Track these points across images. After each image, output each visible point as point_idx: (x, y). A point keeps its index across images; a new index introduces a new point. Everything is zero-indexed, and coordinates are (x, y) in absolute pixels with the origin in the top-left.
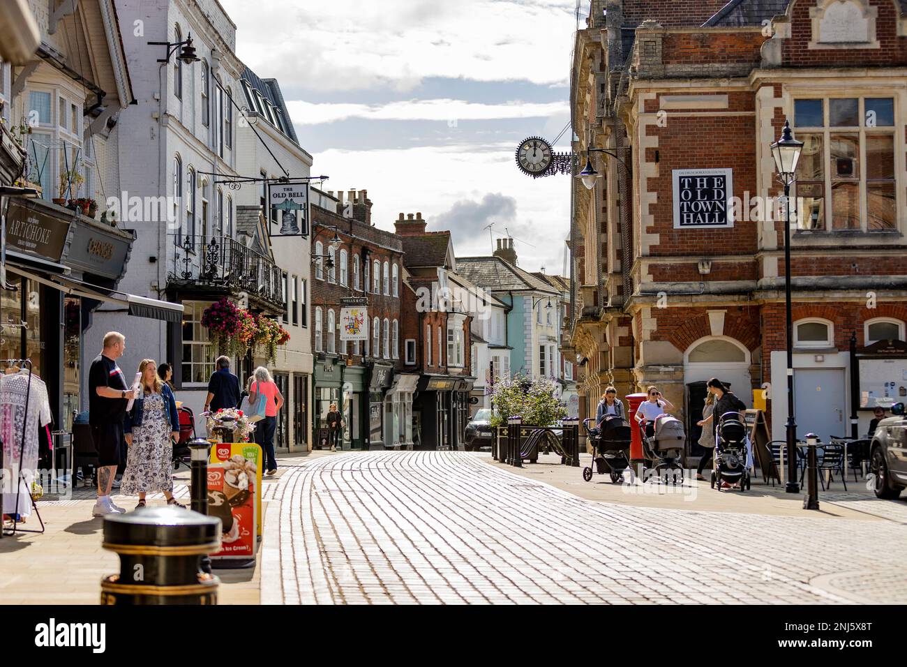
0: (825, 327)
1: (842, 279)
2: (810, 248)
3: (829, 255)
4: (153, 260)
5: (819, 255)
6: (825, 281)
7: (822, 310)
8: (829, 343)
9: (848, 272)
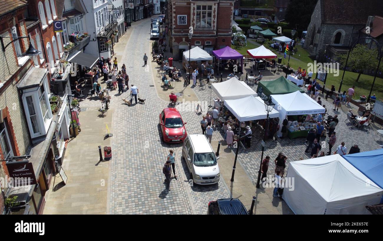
0: (199, 42)
1: (202, 35)
2: (198, 30)
3: (201, 31)
4: (94, 33)
5: (199, 31)
6: (200, 35)
7: (200, 39)
8: (200, 44)
9: (203, 34)
